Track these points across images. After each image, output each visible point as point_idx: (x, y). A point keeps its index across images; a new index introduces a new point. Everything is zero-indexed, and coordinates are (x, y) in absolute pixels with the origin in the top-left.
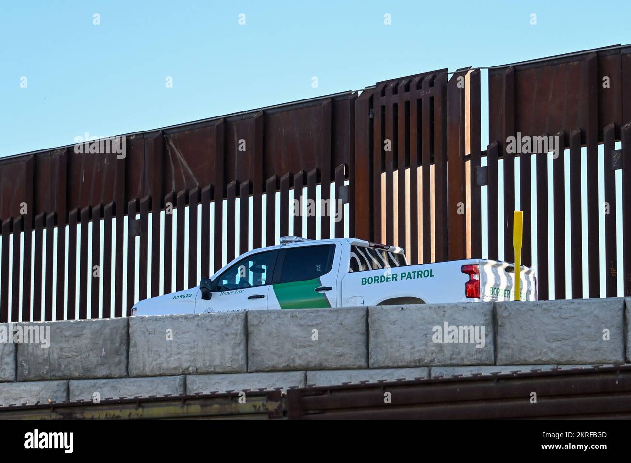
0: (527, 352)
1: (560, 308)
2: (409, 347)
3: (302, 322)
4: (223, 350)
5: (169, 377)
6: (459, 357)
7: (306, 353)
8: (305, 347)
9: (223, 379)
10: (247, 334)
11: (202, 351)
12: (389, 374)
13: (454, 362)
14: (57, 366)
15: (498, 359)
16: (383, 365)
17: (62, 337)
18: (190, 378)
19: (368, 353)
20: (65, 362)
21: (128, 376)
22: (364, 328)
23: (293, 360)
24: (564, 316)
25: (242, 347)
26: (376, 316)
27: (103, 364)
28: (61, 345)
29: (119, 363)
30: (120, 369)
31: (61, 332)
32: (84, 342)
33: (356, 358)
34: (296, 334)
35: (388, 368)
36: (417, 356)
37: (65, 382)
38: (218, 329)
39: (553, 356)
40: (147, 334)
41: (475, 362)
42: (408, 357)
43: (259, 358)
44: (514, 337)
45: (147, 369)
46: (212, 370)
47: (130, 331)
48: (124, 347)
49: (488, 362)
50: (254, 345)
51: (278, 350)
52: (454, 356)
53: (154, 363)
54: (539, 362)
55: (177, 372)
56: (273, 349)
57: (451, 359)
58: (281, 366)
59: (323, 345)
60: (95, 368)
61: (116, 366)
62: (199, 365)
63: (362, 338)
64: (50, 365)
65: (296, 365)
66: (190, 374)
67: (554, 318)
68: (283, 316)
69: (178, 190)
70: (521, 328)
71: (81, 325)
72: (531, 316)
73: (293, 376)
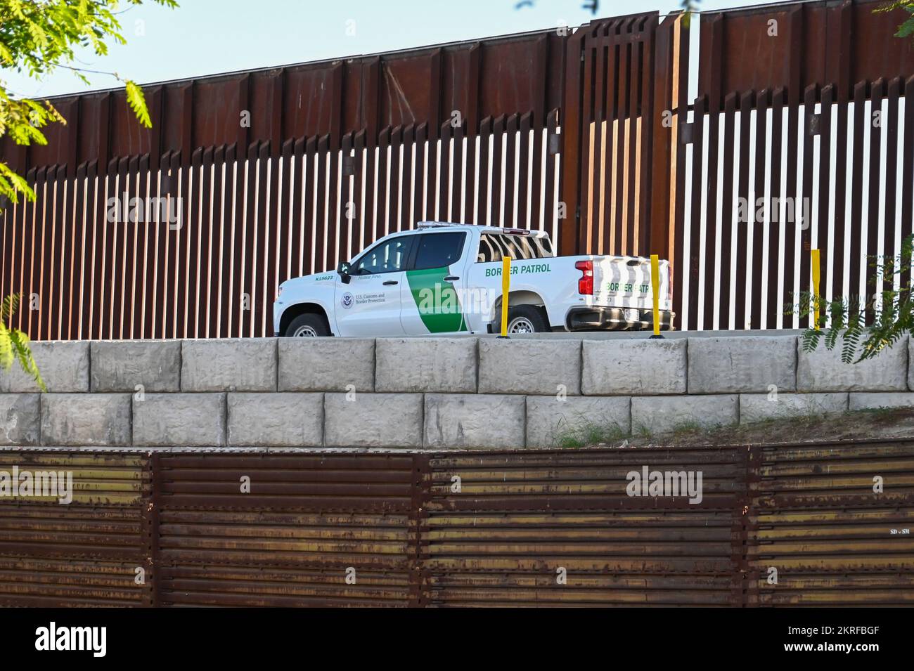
0: (502, 383)
1: (529, 346)
2: (407, 375)
3: (322, 350)
4: (257, 372)
5: (213, 394)
6: (447, 385)
7: (324, 377)
8: (323, 372)
9: (256, 397)
10: (277, 359)
11: (240, 373)
12: (390, 398)
13: (443, 389)
14: (122, 381)
15: (479, 389)
16: (386, 390)
17: (126, 355)
18: (230, 395)
19: (375, 379)
20: (128, 378)
21: (180, 391)
22: (372, 357)
23: (314, 383)
24: (531, 354)
25: (273, 369)
26: (381, 347)
27: (160, 380)
28: (126, 362)
29: (173, 380)
30: (174, 385)
31: (126, 350)
32: (144, 360)
33: (364, 383)
34: (316, 360)
35: (390, 392)
36: (413, 384)
37: (129, 394)
38: (253, 353)
39: (522, 387)
40: (195, 356)
41: (460, 390)
42: (406, 384)
43: (286, 381)
44: (491, 370)
45: (195, 386)
46: (248, 389)
47: (183, 352)
48: (178, 366)
49: (470, 391)
50: (282, 368)
51: (302, 374)
52: (443, 385)
53: (201, 381)
54: (512, 392)
55: (219, 390)
56: (297, 374)
57: (441, 387)
58: (304, 387)
59: (338, 371)
60: (153, 383)
61: (171, 383)
62: (238, 384)
63: (370, 366)
64: (116, 380)
65: (316, 387)
66: (231, 392)
67: (524, 355)
68: (306, 344)
69: (395, 124)
70: (498, 362)
71: (143, 345)
72: (506, 352)
73: (313, 397)
